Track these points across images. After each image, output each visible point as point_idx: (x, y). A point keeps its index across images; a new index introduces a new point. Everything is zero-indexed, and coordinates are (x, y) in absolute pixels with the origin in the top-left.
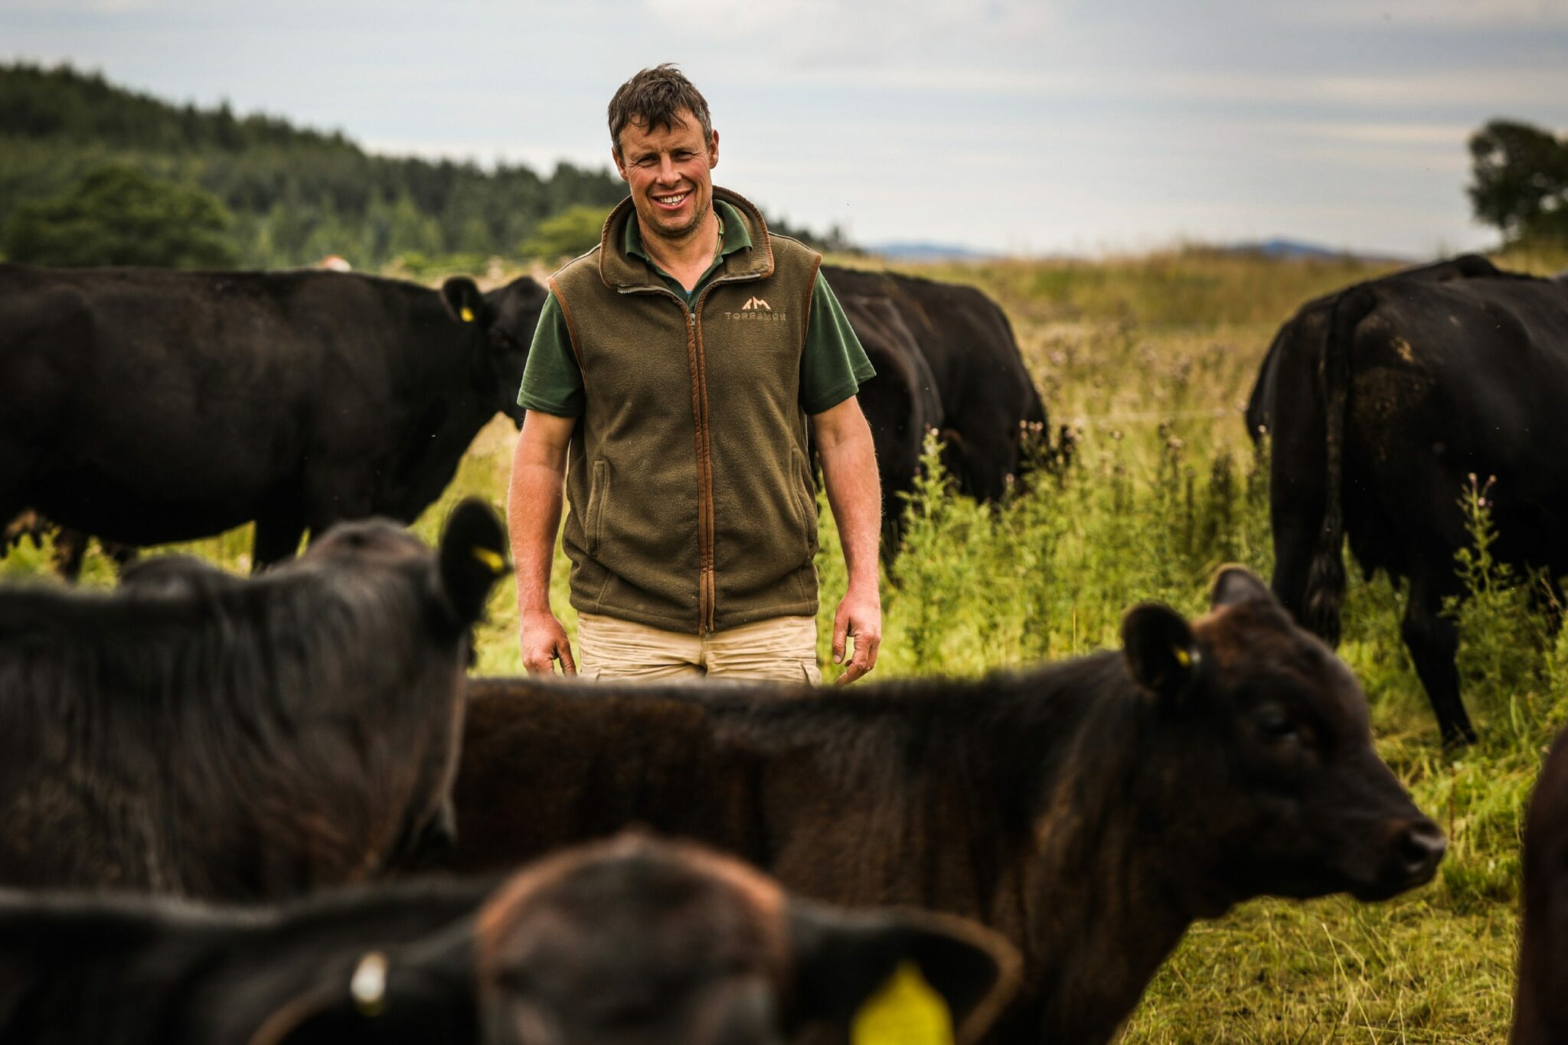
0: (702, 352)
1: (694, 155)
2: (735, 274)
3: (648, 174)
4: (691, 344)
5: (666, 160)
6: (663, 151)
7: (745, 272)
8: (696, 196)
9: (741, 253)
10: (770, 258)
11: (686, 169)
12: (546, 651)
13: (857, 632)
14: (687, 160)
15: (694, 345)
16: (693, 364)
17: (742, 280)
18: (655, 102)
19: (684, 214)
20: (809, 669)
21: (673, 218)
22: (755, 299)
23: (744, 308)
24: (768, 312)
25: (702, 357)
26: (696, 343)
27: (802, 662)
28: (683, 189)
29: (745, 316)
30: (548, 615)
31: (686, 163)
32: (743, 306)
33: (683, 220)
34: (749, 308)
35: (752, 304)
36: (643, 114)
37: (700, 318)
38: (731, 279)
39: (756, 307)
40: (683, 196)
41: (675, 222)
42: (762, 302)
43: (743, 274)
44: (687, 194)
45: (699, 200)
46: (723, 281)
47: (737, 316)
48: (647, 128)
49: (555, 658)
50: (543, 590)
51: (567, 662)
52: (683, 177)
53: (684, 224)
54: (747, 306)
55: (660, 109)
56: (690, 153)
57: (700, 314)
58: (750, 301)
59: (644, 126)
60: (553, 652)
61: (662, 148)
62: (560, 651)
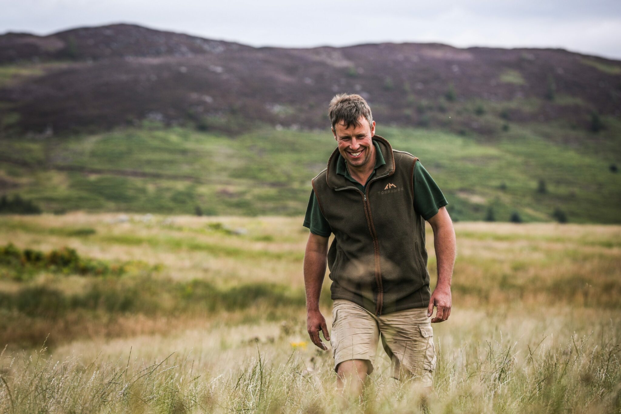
0: (370, 210)
1: (365, 136)
2: (379, 176)
3: (347, 144)
4: (365, 208)
5: (354, 139)
6: (353, 136)
7: (383, 174)
8: (366, 151)
9: (382, 166)
10: (394, 165)
11: (361, 142)
12: (316, 328)
13: (438, 304)
14: (362, 139)
15: (366, 208)
16: (367, 216)
17: (382, 177)
18: (350, 116)
19: (360, 160)
20: (422, 328)
21: (356, 161)
22: (389, 184)
23: (385, 189)
24: (395, 188)
25: (370, 212)
26: (367, 207)
27: (418, 325)
28: (361, 149)
29: (386, 192)
30: (318, 312)
31: (361, 140)
32: (385, 188)
33: (360, 162)
34: (387, 188)
35: (388, 187)
36: (345, 120)
37: (368, 196)
38: (378, 178)
39: (390, 187)
40: (360, 152)
41: (356, 163)
42: (392, 185)
43: (382, 175)
44: (362, 151)
45: (367, 153)
46: (374, 180)
47: (382, 193)
48: (347, 126)
49: (320, 330)
50: (316, 302)
51: (325, 332)
52: (361, 145)
53: (360, 163)
54: (386, 188)
55: (352, 119)
56: (364, 136)
57: (368, 195)
58: (388, 185)
59: (346, 125)
60: (319, 328)
61: (352, 134)
62: (322, 328)
